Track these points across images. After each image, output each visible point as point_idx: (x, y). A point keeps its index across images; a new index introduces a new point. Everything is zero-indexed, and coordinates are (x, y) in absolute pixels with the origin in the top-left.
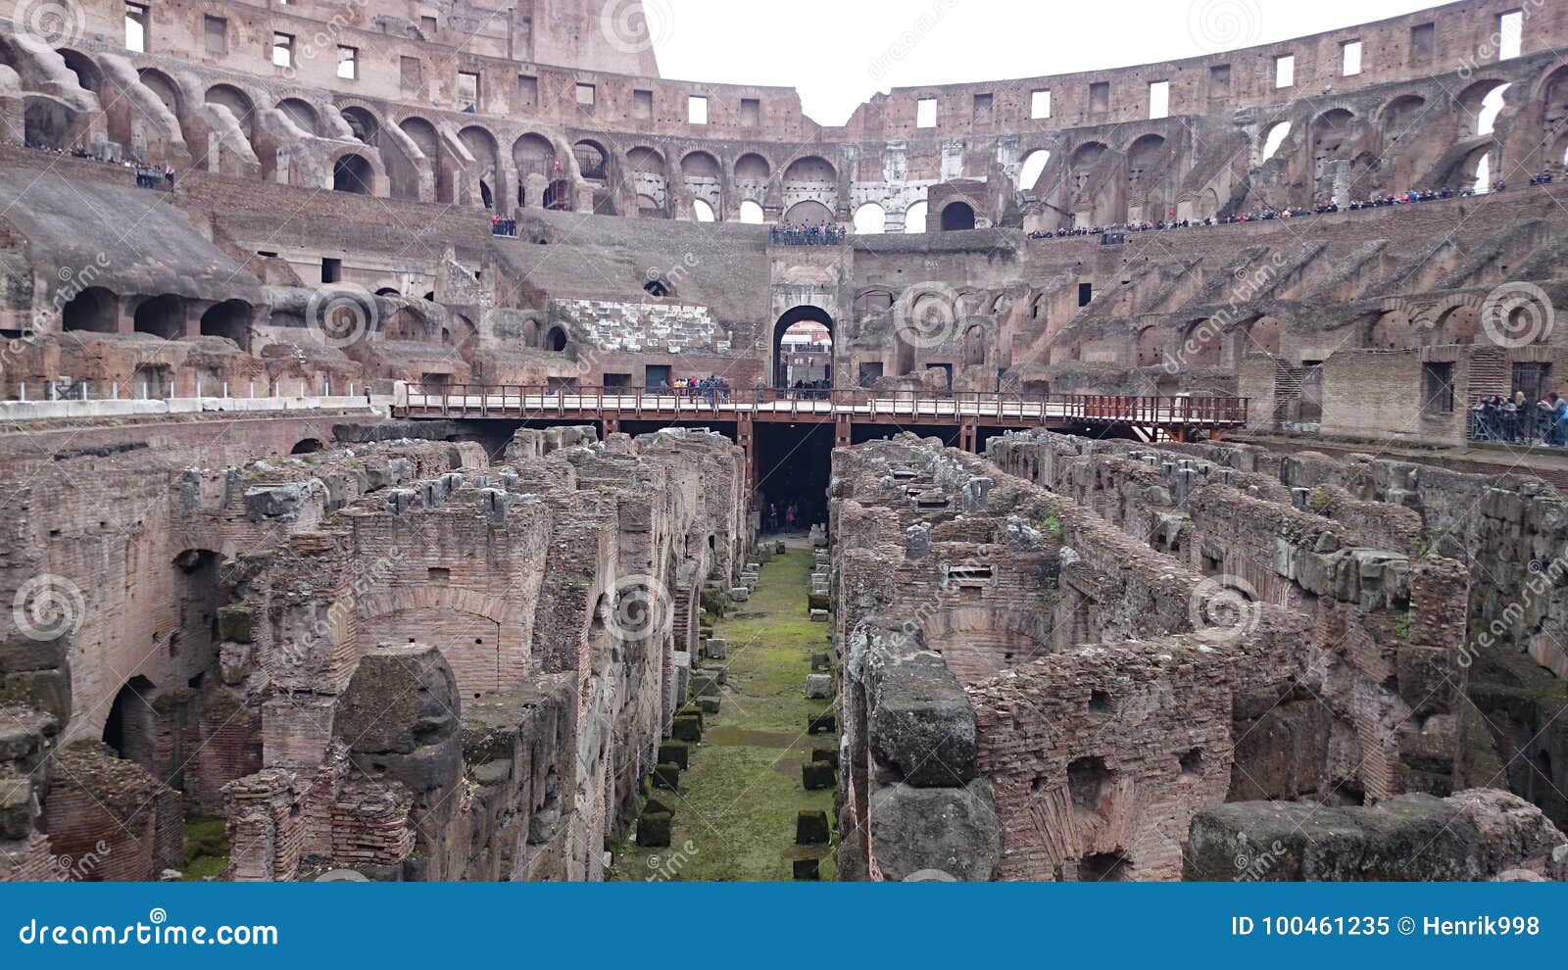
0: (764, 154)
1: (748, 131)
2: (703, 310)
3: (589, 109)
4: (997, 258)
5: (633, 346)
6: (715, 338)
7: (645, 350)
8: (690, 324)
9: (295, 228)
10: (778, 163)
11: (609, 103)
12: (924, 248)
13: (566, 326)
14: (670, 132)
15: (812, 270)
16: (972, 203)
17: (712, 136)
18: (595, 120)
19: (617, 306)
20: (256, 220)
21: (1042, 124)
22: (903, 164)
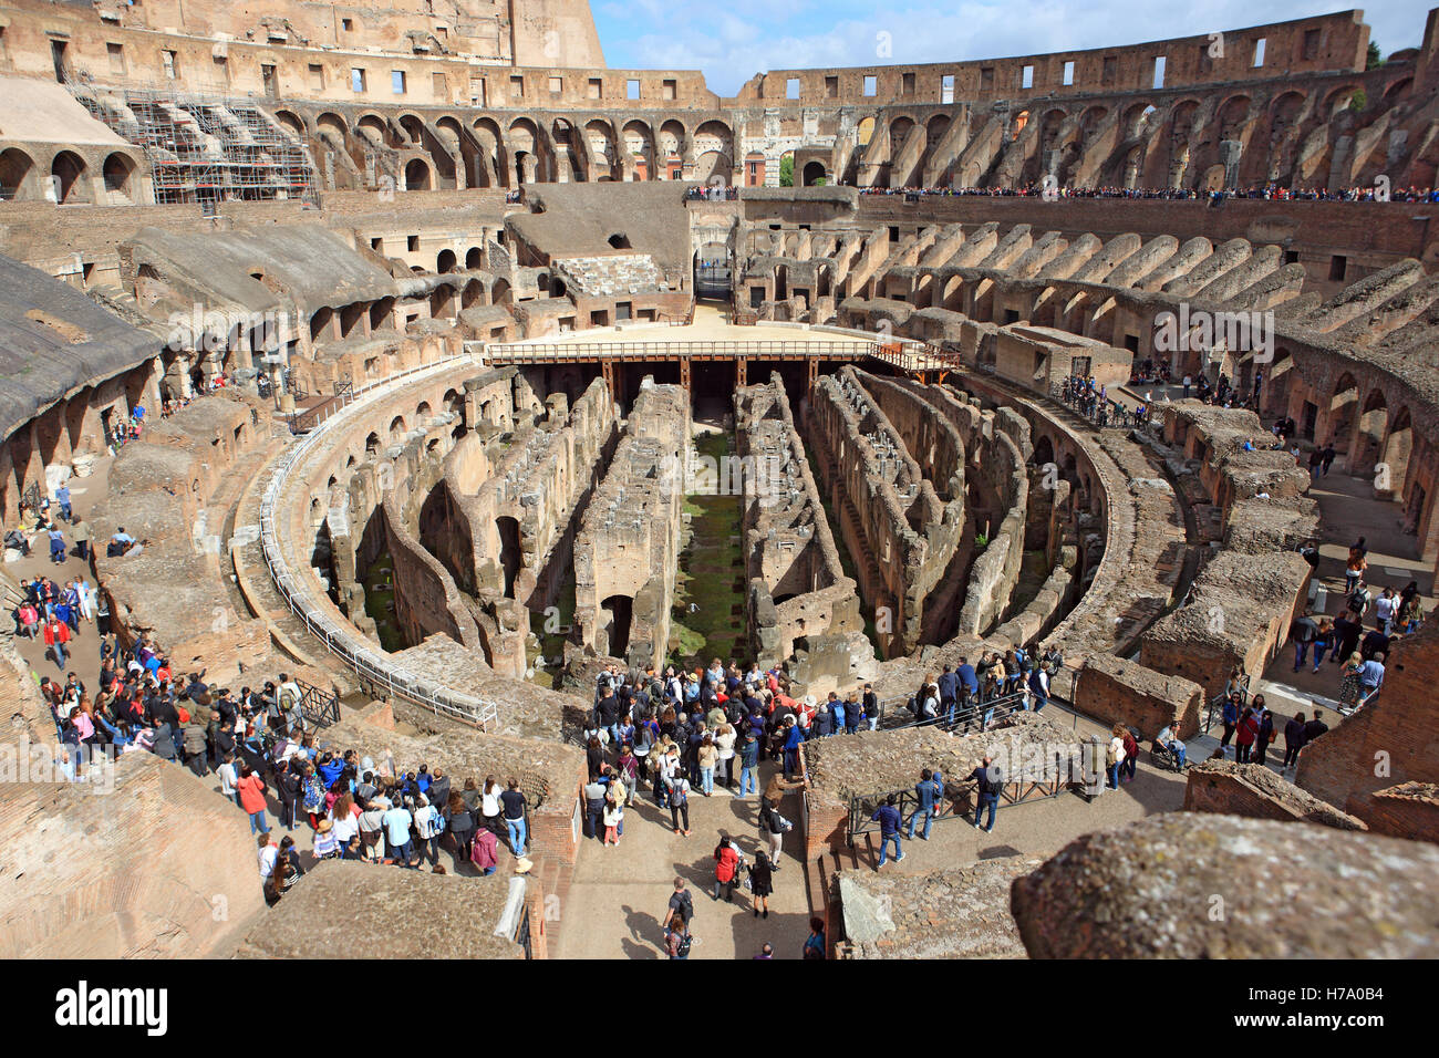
0: (682, 121)
1: (667, 103)
2: (648, 257)
3: (557, 96)
4: (839, 208)
5: (608, 291)
6: (658, 279)
7: (615, 293)
8: (640, 269)
9: (390, 219)
10: (691, 126)
11: (572, 89)
12: (792, 199)
13: (565, 279)
14: (614, 107)
15: (718, 218)
16: (823, 163)
17: (643, 107)
18: (563, 102)
19: (594, 260)
20: (368, 218)
21: (870, 100)
22: (777, 125)
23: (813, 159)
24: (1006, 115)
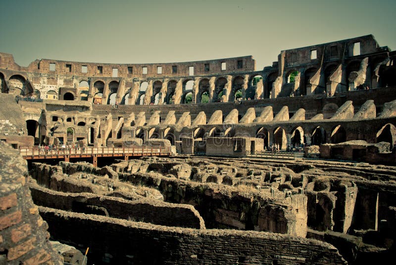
0: (3, 73)
2: (7, 121)
4: (85, 109)
10: (7, 76)
15: (34, 109)
16: (73, 93)
21: (85, 74)
22: (46, 80)
23: (68, 91)
24: (138, 82)
